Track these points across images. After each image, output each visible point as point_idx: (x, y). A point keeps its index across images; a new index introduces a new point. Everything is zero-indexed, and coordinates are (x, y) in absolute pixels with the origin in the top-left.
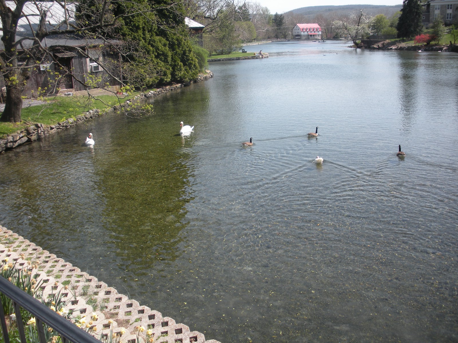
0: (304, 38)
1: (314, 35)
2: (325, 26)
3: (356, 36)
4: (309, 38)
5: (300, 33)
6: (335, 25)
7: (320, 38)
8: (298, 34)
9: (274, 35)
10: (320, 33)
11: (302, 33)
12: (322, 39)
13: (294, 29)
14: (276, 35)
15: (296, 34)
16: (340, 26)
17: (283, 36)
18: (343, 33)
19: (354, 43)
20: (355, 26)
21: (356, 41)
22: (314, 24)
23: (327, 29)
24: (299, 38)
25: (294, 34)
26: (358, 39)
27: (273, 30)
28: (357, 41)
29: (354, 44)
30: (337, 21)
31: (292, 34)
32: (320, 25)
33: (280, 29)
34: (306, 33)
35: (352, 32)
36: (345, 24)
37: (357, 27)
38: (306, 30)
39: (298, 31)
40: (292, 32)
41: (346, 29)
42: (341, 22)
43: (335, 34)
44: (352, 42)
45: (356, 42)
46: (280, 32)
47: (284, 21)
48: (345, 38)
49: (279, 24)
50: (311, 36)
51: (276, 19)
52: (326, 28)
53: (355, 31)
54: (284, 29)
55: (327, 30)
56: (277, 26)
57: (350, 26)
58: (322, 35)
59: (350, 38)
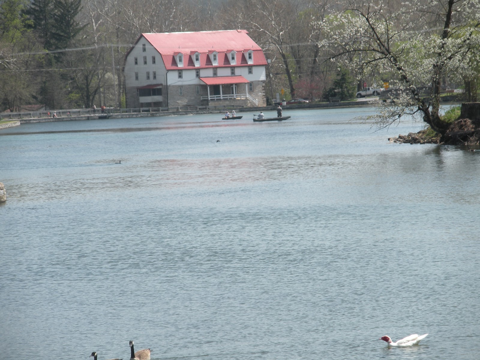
0: (183, 102)
1: (228, 88)
2: (280, 42)
3: (436, 88)
4: (205, 102)
5: (160, 80)
6: (328, 37)
7: (258, 100)
8: (152, 82)
9: (34, 90)
10: (260, 75)
11: (173, 79)
12: (270, 105)
13: (131, 59)
14: (43, 91)
15: (143, 82)
16: (355, 41)
17: (75, 96)
18: (372, 74)
19: (427, 119)
20: (427, 34)
21: (436, 108)
22: (231, 33)
23: (295, 52)
24: (157, 104)
25: (132, 83)
26: (446, 100)
27: (26, 64)
28: (443, 111)
29: (428, 125)
30: (341, 18)
31: (122, 85)
32: (256, 36)
33: (58, 59)
34: (189, 78)
35: (416, 65)
36: (381, 28)
37: (439, 41)
38: (191, 62)
39: (151, 67)
40: (121, 72)
41: (386, 52)
42: (360, 22)
43: (332, 77)
44: (419, 116)
45: (435, 113)
46: (64, 77)
47: (79, 19)
48: (383, 96)
49: (54, 35)
50: (215, 89)
51: (42, 11)
52: (286, 49)
53: (429, 63)
54: (82, 58)
55: (291, 60)
56: (47, 45)
57: (403, 40)
58: (268, 86)
59: (404, 98)
